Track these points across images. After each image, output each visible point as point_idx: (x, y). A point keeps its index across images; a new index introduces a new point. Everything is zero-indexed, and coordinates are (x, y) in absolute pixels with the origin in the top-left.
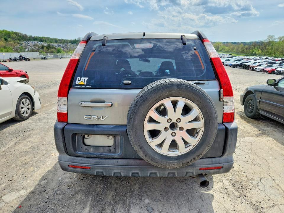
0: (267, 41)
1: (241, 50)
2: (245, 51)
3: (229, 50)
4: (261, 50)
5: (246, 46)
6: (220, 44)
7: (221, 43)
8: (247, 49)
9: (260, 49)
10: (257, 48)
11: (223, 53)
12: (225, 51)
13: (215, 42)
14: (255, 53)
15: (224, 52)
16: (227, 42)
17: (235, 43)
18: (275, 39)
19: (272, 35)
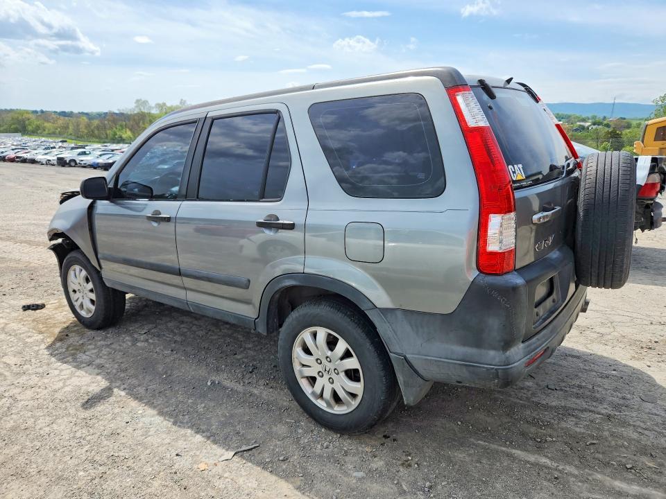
0: (136, 112)
1: (86, 131)
2: (96, 132)
3: (57, 131)
4: (131, 130)
5: (96, 122)
6: (26, 116)
7: (27, 112)
8: (98, 128)
9: (127, 130)
10: (121, 126)
11: (43, 139)
12: (46, 132)
13: (8, 108)
14: (121, 137)
15: (43, 136)
16: (42, 112)
17: (63, 114)
18: (150, 108)
19: (143, 100)
